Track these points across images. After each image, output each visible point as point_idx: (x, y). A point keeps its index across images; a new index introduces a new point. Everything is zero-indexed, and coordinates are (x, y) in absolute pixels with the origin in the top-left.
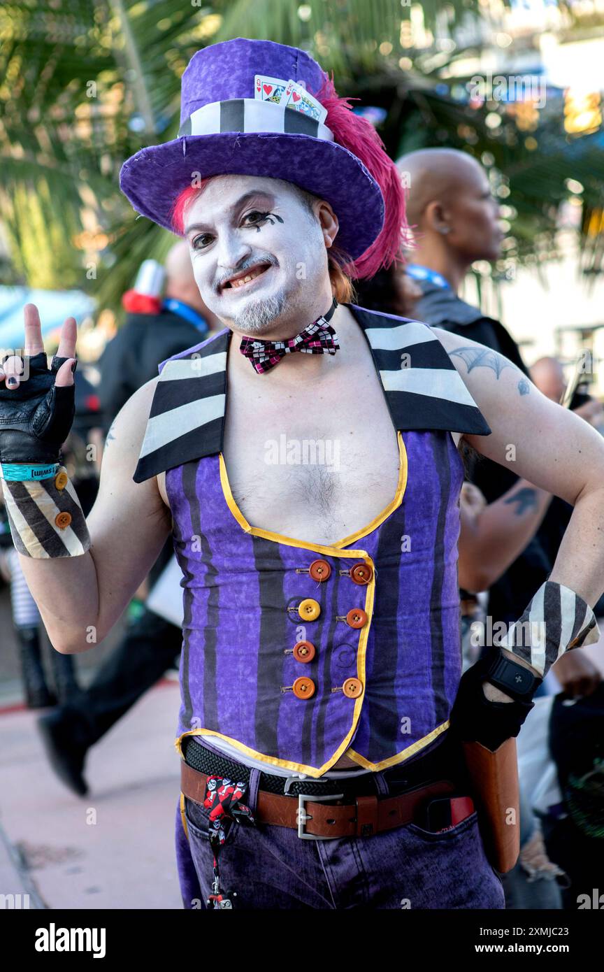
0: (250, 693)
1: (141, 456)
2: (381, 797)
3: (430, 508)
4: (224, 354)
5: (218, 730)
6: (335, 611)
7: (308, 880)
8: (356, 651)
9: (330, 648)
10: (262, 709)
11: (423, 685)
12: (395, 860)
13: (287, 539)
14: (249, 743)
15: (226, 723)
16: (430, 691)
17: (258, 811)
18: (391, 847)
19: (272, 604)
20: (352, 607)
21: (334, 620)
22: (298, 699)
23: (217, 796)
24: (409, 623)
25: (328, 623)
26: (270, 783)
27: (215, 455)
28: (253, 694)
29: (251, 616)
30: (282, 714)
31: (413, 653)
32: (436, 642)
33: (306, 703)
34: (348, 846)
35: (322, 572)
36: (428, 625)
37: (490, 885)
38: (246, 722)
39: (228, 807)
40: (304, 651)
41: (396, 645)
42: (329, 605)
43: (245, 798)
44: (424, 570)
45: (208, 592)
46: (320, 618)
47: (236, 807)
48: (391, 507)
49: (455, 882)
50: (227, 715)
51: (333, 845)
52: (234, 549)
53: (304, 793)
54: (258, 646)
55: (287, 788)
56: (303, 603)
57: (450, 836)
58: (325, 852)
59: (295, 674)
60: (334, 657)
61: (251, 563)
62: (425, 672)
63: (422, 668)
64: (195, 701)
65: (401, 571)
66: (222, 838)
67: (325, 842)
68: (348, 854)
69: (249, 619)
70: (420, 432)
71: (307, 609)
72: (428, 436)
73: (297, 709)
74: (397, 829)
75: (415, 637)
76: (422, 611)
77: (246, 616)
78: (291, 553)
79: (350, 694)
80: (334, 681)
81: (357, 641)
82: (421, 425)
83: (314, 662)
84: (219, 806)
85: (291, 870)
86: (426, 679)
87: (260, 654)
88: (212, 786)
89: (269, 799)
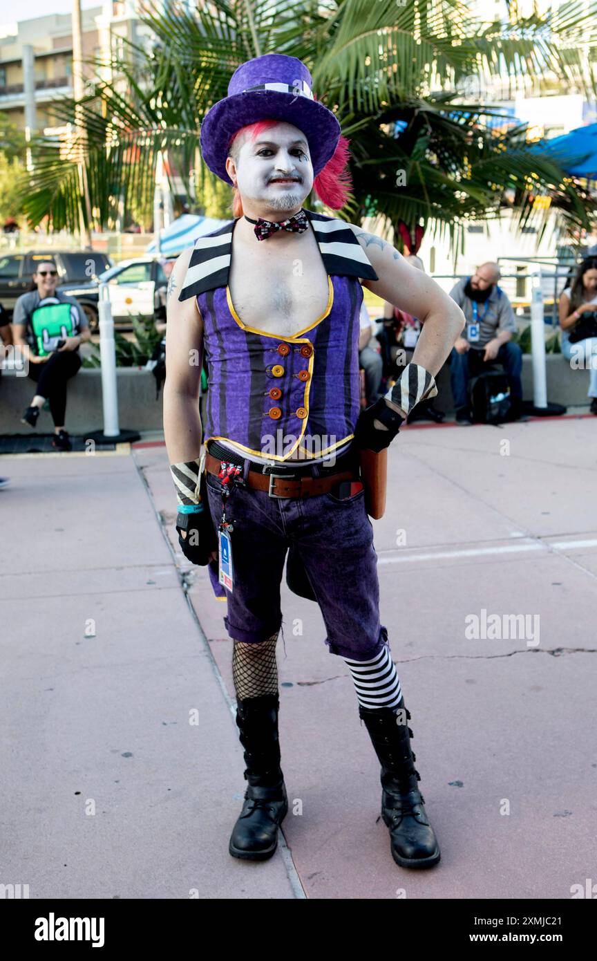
0: (245, 417)
1: (183, 288)
2: (315, 477)
3: (345, 317)
4: (231, 234)
5: (228, 437)
6: (292, 372)
7: (272, 518)
8: (303, 393)
9: (290, 391)
10: (252, 426)
11: (339, 414)
12: (318, 512)
13: (265, 333)
14: (245, 444)
15: (232, 433)
16: (343, 417)
17: (248, 481)
18: (317, 505)
19: (257, 368)
20: (302, 369)
21: (291, 377)
22: (272, 419)
23: (226, 472)
24: (332, 379)
25: (288, 379)
26: (255, 467)
27: (224, 287)
28: (247, 418)
29: (246, 375)
30: (263, 428)
31: (334, 396)
32: (347, 391)
33: (276, 421)
34: (295, 502)
35: (285, 350)
36: (342, 381)
37: (367, 528)
38: (243, 433)
39: (232, 477)
40: (275, 394)
41: (324, 391)
42: (289, 368)
43: (241, 474)
44: (340, 351)
45: (221, 363)
46: (284, 376)
47: (236, 478)
48: (324, 315)
49: (349, 525)
50: (232, 429)
51: (287, 502)
52: (236, 339)
53: (273, 473)
54: (250, 391)
55: (264, 470)
56: (274, 368)
57: (349, 502)
58: (282, 505)
59: (270, 406)
60: (292, 396)
61: (245, 346)
62: (341, 407)
63: (339, 405)
64: (215, 422)
65: (328, 350)
66: (228, 494)
67: (283, 499)
68: (294, 507)
69: (244, 377)
70: (341, 276)
71: (277, 370)
72: (345, 278)
73: (271, 425)
74: (322, 495)
75: (335, 387)
76: (339, 373)
77: (243, 375)
78: (267, 341)
79: (300, 417)
80: (292, 409)
81: (304, 388)
82: (341, 272)
83: (280, 400)
84: (227, 477)
85: (263, 512)
86: (342, 411)
87: (251, 396)
88: (223, 467)
89: (254, 475)
